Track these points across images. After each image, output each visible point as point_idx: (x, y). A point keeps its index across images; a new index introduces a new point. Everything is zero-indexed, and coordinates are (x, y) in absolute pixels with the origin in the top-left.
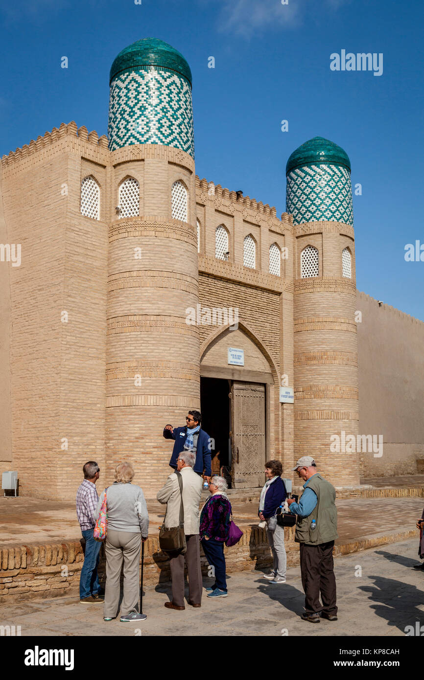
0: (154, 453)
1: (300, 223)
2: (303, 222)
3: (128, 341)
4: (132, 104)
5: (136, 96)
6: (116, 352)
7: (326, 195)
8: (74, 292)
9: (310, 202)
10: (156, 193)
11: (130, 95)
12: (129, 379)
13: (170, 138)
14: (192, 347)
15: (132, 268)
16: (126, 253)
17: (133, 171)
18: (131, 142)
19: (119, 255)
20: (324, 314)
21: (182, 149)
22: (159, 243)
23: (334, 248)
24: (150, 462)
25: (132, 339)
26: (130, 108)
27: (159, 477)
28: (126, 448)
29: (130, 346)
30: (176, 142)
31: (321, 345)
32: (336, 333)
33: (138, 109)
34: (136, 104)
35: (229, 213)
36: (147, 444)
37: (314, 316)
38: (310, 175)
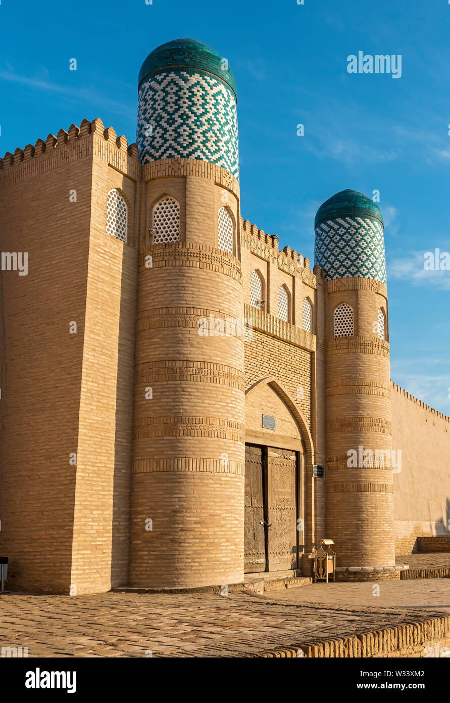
0: (196, 530)
1: (334, 278)
2: (337, 278)
3: (165, 392)
4: (171, 110)
5: (177, 101)
6: (148, 405)
8: (97, 328)
9: (344, 257)
10: (201, 218)
11: (168, 99)
12: (165, 438)
13: (217, 156)
15: (170, 304)
16: (162, 286)
17: (171, 189)
18: (170, 154)
19: (153, 287)
21: (229, 170)
23: (370, 306)
24: (191, 541)
25: (170, 390)
26: (169, 114)
27: (202, 560)
28: (160, 524)
29: (167, 398)
30: (222, 162)
33: (179, 117)
34: (176, 110)
35: (264, 257)
36: (187, 519)
37: (349, 379)
38: (344, 228)
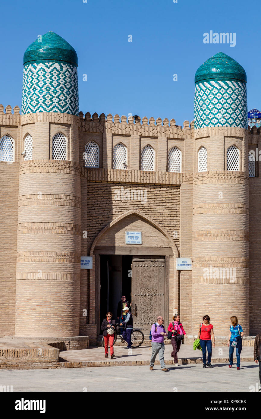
0: (37, 309)
2: (198, 128)
3: (25, 239)
5: (31, 81)
7: (213, 106)
10: (41, 145)
12: (25, 263)
13: (51, 107)
14: (65, 241)
15: (27, 193)
16: (24, 184)
17: (30, 130)
18: (28, 111)
20: (209, 201)
21: (60, 112)
22: (43, 177)
23: (219, 148)
24: (34, 314)
25: (27, 238)
26: (28, 89)
27: (40, 324)
28: (23, 306)
29: (26, 242)
30: (55, 109)
31: (207, 225)
32: (218, 216)
33: (32, 90)
34: (31, 86)
35: (125, 133)
36: (33, 303)
37: (203, 202)
